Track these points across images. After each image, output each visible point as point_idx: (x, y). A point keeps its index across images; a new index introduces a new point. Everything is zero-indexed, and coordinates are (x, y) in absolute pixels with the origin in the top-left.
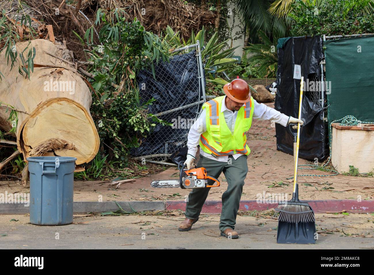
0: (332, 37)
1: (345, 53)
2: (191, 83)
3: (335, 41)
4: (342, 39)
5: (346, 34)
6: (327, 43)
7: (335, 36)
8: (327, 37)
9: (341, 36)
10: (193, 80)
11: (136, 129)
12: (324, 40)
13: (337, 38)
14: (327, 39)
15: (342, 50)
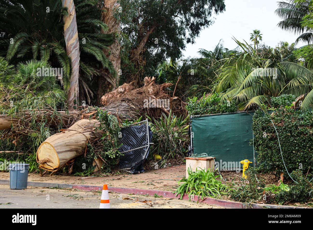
0: (195, 116)
1: (201, 124)
2: (143, 137)
3: (197, 118)
4: (200, 117)
5: (201, 114)
6: (192, 119)
7: (196, 116)
8: (193, 116)
9: (200, 115)
10: (144, 136)
11: (109, 157)
12: (192, 117)
13: (197, 116)
14: (193, 117)
15: (200, 122)
